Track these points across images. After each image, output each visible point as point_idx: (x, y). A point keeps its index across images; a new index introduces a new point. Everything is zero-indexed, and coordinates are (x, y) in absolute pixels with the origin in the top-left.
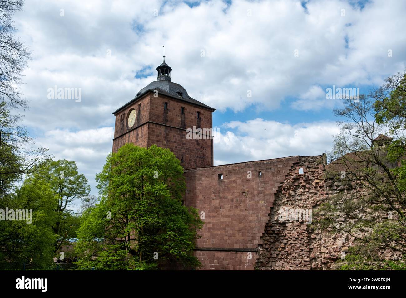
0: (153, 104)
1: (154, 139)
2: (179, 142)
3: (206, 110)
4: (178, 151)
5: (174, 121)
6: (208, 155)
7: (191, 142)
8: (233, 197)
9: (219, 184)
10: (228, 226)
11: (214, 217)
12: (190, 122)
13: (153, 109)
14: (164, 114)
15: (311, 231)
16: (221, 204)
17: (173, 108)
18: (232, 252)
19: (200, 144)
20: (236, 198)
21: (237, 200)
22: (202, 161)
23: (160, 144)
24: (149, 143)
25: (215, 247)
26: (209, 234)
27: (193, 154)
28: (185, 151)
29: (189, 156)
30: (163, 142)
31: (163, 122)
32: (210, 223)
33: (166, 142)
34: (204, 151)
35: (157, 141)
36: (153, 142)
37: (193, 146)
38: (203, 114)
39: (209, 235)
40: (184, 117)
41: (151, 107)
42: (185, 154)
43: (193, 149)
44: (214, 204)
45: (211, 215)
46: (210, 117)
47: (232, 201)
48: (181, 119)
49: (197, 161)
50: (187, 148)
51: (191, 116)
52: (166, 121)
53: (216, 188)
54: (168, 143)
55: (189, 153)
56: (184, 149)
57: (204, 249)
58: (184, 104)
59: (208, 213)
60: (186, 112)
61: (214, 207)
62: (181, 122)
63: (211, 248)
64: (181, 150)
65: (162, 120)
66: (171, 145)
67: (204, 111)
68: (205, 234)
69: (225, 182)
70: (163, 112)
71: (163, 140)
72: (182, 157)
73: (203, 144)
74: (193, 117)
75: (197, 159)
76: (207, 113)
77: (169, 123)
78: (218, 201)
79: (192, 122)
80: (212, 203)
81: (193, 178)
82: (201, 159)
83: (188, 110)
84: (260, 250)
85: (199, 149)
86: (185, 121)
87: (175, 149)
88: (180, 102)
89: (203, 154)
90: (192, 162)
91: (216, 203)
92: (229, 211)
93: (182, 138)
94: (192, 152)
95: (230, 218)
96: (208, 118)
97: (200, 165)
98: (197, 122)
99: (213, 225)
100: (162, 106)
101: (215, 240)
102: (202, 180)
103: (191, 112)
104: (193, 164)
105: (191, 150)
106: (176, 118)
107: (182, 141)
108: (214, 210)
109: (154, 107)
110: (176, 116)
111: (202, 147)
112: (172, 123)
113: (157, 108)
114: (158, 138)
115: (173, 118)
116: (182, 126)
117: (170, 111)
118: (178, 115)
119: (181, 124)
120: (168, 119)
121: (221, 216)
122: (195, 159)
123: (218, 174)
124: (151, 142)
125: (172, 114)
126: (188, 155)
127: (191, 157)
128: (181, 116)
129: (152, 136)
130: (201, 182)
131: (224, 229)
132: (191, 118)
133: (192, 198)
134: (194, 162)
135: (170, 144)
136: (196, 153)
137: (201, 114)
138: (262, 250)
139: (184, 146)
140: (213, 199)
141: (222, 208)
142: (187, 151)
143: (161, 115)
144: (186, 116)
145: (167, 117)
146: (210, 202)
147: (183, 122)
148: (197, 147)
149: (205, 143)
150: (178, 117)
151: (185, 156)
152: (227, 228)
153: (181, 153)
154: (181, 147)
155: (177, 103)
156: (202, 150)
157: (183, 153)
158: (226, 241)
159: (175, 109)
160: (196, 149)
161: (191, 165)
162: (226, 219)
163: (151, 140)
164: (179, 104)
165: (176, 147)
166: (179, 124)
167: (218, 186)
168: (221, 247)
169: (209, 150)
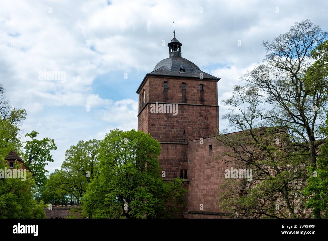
0: (152, 86)
1: (155, 117)
2: (180, 116)
3: (210, 81)
4: (180, 125)
5: (175, 98)
6: (213, 124)
7: (193, 115)
8: (219, 166)
9: (210, 154)
10: (216, 192)
11: (207, 184)
12: (192, 95)
13: (152, 90)
14: (164, 93)
15: (275, 199)
16: (211, 173)
17: (173, 86)
18: (218, 216)
19: (203, 116)
20: (221, 167)
21: (222, 169)
22: (206, 131)
23: (160, 121)
24: (150, 122)
25: (208, 211)
26: (204, 199)
27: (195, 126)
28: (187, 124)
29: (192, 128)
30: (163, 119)
31: (163, 101)
32: (204, 189)
33: (167, 119)
34: (209, 121)
35: (158, 119)
36: (153, 120)
37: (196, 118)
38: (206, 86)
39: (204, 201)
40: (185, 92)
41: (150, 89)
42: (188, 126)
43: (196, 121)
44: (207, 173)
45: (205, 183)
46: (215, 87)
47: (218, 170)
48: (182, 95)
49: (201, 132)
50: (189, 121)
51: (193, 90)
52: (166, 99)
53: (208, 159)
54: (169, 119)
55: (192, 125)
56: (186, 122)
57: (200, 213)
58: (185, 79)
59: (203, 181)
60: (187, 87)
61: (207, 176)
62: (182, 97)
63: (205, 212)
64: (183, 124)
65: (162, 99)
66: (172, 121)
67: (208, 82)
68: (201, 199)
69: (214, 152)
70: (163, 92)
71: (163, 117)
72: (184, 130)
73: (206, 115)
74: (195, 90)
75: (200, 130)
76: (211, 84)
77: (169, 100)
78: (209, 170)
79: (194, 96)
80: (205, 172)
81: (193, 149)
82: (205, 130)
83: (189, 85)
84: (237, 214)
85: (203, 120)
86: (187, 96)
87: (177, 124)
88: (180, 79)
89: (207, 125)
90: (195, 134)
91: (208, 171)
92: (217, 179)
93: (184, 112)
94: (195, 124)
95: (217, 186)
96: (213, 89)
97: (204, 135)
98: (199, 94)
99: (206, 192)
100: (162, 86)
101: (207, 205)
102: (199, 151)
103: (192, 86)
104: (195, 135)
105: (193, 122)
106: (176, 95)
107: (183, 115)
108: (207, 178)
109: (154, 89)
110: (177, 92)
111: (205, 118)
112: (172, 100)
113: (156, 88)
114: (159, 116)
115: (173, 95)
116: (183, 101)
117: (170, 89)
118: (179, 92)
119: (182, 99)
120: (168, 97)
121: (211, 184)
122: (198, 131)
123: (209, 145)
124: (151, 120)
125: (172, 92)
126: (190, 128)
127: (193, 129)
128: (182, 92)
129: (152, 115)
130: (198, 153)
131: (214, 195)
132: (193, 92)
133: (193, 167)
134: (198, 133)
135: (170, 119)
136: (198, 125)
137: (205, 86)
138: (238, 215)
139: (185, 120)
140: (206, 169)
141: (212, 176)
142: (189, 124)
143: (161, 94)
144: (187, 91)
145: (167, 95)
146: (204, 171)
147: (184, 98)
148: (201, 118)
149: (209, 114)
150: (178, 93)
151: (187, 128)
152: (216, 195)
153: (183, 126)
154: (183, 121)
155: (177, 80)
156: (206, 120)
157: (185, 126)
158: (214, 206)
159: (176, 86)
160: (199, 120)
161: (194, 136)
162: (215, 187)
163: (151, 118)
164: (179, 80)
165: (177, 121)
166: (180, 100)
167: (209, 157)
168: (211, 211)
169: (214, 119)
